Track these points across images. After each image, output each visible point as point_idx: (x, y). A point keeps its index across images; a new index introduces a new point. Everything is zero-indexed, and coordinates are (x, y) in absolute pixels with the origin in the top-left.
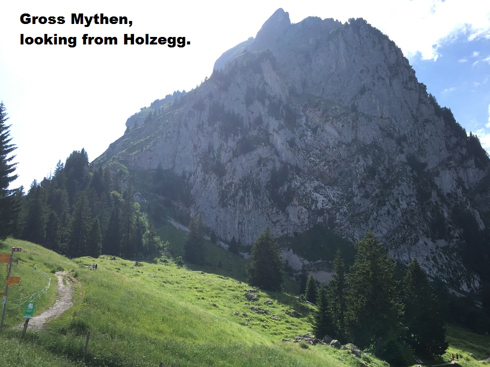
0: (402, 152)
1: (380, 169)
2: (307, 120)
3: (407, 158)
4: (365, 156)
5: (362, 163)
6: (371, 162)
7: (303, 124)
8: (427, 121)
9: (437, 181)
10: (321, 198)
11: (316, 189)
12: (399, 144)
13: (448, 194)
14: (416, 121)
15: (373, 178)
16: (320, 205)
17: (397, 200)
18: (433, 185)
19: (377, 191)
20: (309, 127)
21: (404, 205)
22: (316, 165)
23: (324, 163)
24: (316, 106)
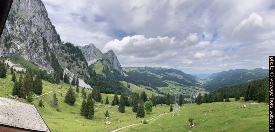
0: (42, 37)
1: (35, 40)
2: (17, 22)
3: (43, 38)
4: (32, 36)
5: (31, 38)
6: (33, 38)
7: (16, 23)
8: (49, 29)
9: (49, 46)
10: (19, 46)
11: (18, 43)
12: (41, 34)
13: (51, 49)
14: (46, 29)
15: (34, 43)
16: (18, 49)
17: (39, 50)
18: (48, 47)
19: (34, 46)
20: (18, 24)
21: (40, 51)
22: (19, 36)
23: (21, 36)
24: (21, 18)
